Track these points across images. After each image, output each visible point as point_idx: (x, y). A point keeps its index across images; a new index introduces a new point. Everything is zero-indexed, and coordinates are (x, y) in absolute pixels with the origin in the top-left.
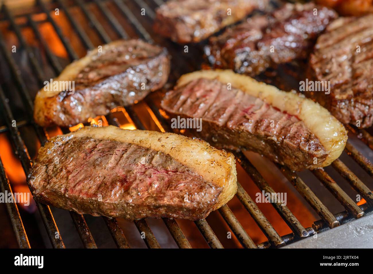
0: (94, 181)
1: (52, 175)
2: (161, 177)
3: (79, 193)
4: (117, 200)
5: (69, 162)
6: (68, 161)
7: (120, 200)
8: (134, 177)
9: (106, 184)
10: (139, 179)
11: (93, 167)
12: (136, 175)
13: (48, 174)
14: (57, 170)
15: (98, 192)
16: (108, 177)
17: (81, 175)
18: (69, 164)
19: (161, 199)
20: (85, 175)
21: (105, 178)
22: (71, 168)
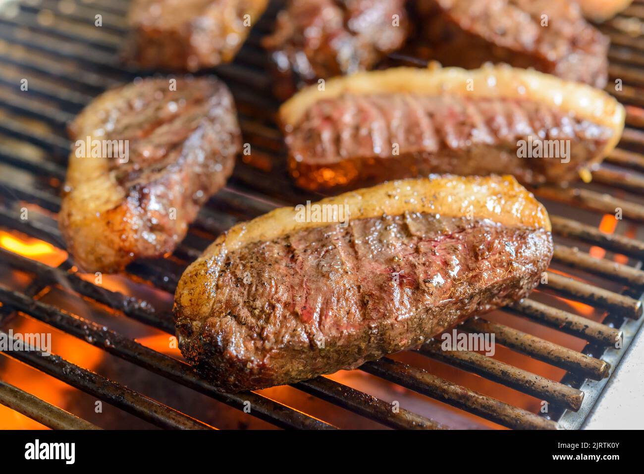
0: (347, 300)
1: (259, 323)
2: (450, 247)
3: (338, 329)
4: (410, 311)
5: (273, 290)
6: (271, 288)
7: (417, 309)
8: (406, 264)
9: (371, 295)
10: (420, 263)
11: (325, 279)
12: (407, 261)
13: (249, 325)
14: (262, 311)
15: (368, 313)
16: (363, 283)
17: (315, 301)
18: (276, 292)
19: (477, 279)
20: (322, 297)
21: (359, 287)
22: (286, 295)
